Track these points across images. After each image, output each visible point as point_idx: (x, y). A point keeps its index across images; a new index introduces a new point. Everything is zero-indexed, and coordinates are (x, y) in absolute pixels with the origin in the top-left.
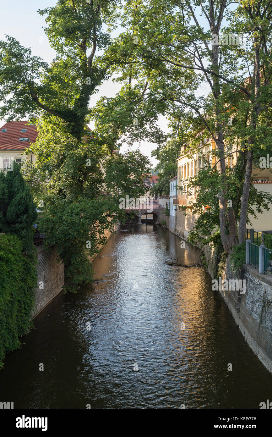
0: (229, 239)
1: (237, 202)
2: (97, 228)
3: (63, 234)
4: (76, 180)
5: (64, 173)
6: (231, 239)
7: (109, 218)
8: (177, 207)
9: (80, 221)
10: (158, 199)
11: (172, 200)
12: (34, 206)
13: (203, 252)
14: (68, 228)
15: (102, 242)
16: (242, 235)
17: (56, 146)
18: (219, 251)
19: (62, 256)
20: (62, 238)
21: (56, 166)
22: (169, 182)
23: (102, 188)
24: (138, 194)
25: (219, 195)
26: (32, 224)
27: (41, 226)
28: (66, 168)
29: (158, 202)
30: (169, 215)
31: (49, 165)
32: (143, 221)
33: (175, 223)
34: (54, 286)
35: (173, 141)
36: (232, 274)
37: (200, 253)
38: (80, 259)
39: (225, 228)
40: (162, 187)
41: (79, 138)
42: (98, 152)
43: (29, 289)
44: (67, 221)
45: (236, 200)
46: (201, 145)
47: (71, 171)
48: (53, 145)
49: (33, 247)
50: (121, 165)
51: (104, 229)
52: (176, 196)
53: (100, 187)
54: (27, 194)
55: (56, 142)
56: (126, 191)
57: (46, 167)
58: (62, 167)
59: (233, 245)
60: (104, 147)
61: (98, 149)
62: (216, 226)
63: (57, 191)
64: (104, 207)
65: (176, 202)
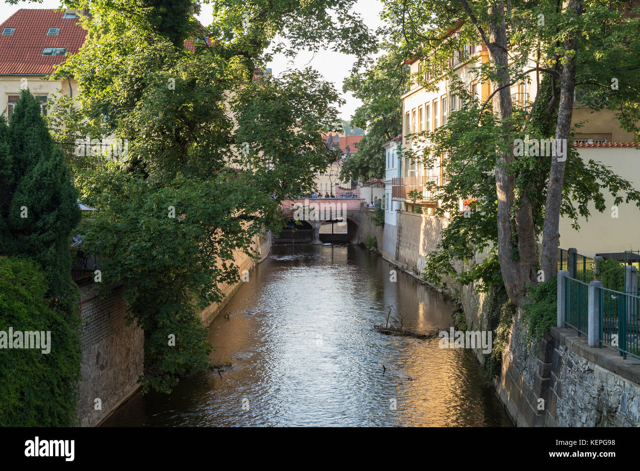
0: (518, 271)
1: (537, 187)
2: (216, 244)
3: (138, 257)
4: (171, 138)
5: (142, 122)
6: (525, 272)
7: (245, 222)
8: (401, 205)
9: (177, 228)
10: (358, 187)
11: (389, 189)
12: (74, 194)
13: (460, 304)
14: (149, 244)
15: (228, 276)
16: (550, 261)
17: (124, 60)
18: (495, 300)
19: (138, 309)
20: (137, 267)
21: (125, 104)
22: (384, 150)
23: (229, 157)
24: (312, 169)
25: (497, 172)
26: (67, 234)
27: (88, 240)
28: (146, 108)
29: (359, 194)
30: (383, 224)
31: (109, 103)
32: (325, 238)
33: (396, 241)
34: (121, 378)
35: (392, 57)
36: (526, 350)
37: (453, 306)
38: (177, 317)
39: (511, 248)
40: (368, 161)
41: (178, 42)
42: (221, 73)
43: (62, 383)
44: (148, 229)
45: (536, 182)
46: (456, 60)
47: (157, 115)
48: (116, 58)
49: (72, 288)
50: (271, 101)
51: (232, 247)
52: (400, 180)
53: (225, 153)
54: (56, 165)
55: (124, 50)
56: (284, 162)
57: (100, 109)
58: (137, 107)
59: (527, 285)
60: (235, 63)
61: (220, 66)
62: (490, 242)
63: (128, 165)
64: (232, 196)
65: (398, 192)
